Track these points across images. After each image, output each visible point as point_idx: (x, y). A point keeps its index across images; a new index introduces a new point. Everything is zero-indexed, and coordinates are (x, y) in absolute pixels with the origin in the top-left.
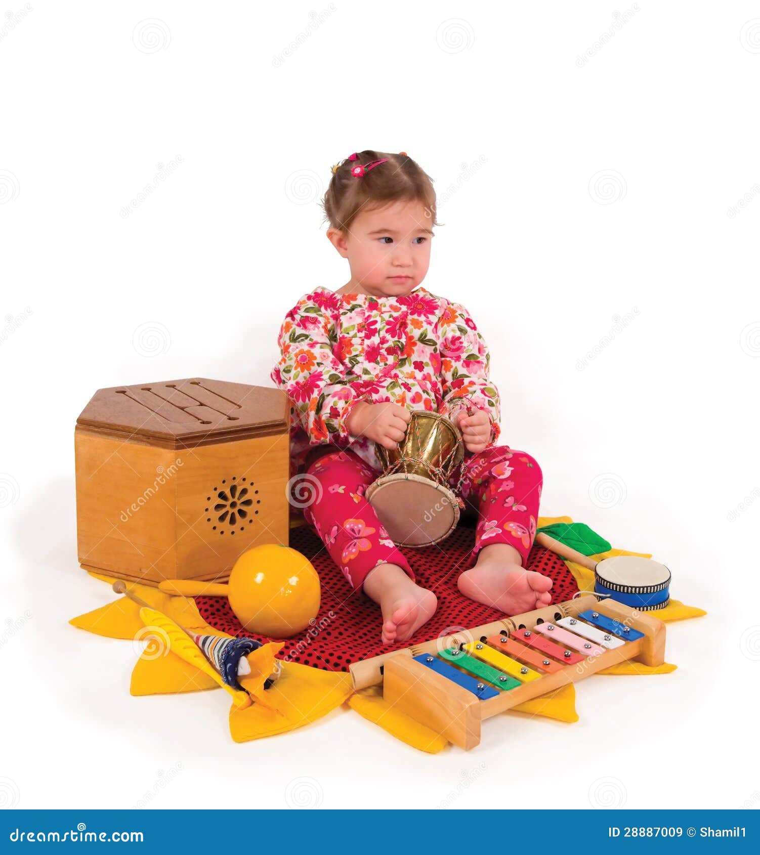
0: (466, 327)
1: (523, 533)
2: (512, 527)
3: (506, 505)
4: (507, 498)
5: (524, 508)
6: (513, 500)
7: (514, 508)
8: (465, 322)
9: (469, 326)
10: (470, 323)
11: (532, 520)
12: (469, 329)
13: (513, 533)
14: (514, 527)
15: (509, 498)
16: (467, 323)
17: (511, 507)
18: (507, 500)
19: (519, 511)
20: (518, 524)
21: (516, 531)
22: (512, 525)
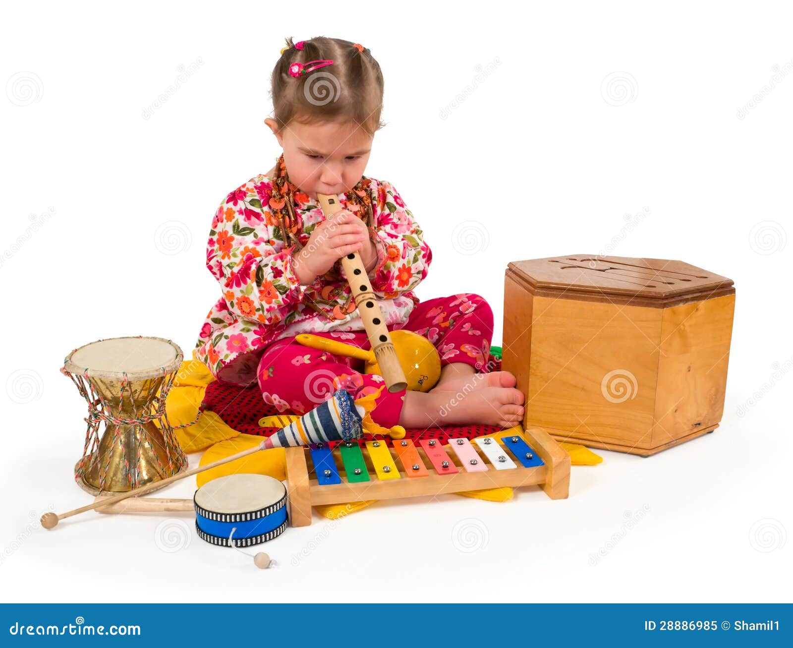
0: (395, 203)
1: (477, 353)
2: (467, 348)
3: (463, 330)
4: (464, 324)
5: (478, 333)
6: (470, 325)
7: (470, 333)
8: (394, 199)
9: (397, 203)
10: (398, 200)
11: (485, 342)
12: (397, 206)
13: (469, 354)
14: (469, 349)
15: (467, 324)
16: (396, 201)
17: (467, 332)
18: (464, 326)
19: (474, 335)
20: (473, 346)
21: (472, 352)
22: (467, 347)
